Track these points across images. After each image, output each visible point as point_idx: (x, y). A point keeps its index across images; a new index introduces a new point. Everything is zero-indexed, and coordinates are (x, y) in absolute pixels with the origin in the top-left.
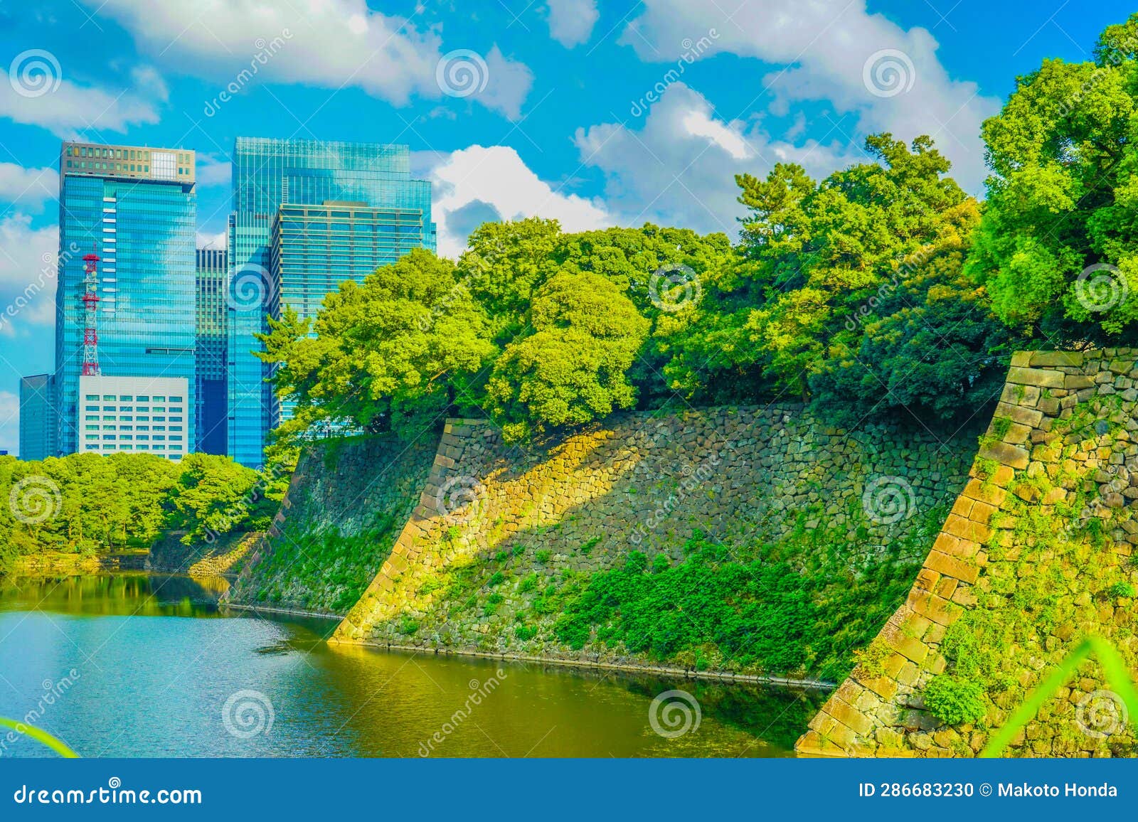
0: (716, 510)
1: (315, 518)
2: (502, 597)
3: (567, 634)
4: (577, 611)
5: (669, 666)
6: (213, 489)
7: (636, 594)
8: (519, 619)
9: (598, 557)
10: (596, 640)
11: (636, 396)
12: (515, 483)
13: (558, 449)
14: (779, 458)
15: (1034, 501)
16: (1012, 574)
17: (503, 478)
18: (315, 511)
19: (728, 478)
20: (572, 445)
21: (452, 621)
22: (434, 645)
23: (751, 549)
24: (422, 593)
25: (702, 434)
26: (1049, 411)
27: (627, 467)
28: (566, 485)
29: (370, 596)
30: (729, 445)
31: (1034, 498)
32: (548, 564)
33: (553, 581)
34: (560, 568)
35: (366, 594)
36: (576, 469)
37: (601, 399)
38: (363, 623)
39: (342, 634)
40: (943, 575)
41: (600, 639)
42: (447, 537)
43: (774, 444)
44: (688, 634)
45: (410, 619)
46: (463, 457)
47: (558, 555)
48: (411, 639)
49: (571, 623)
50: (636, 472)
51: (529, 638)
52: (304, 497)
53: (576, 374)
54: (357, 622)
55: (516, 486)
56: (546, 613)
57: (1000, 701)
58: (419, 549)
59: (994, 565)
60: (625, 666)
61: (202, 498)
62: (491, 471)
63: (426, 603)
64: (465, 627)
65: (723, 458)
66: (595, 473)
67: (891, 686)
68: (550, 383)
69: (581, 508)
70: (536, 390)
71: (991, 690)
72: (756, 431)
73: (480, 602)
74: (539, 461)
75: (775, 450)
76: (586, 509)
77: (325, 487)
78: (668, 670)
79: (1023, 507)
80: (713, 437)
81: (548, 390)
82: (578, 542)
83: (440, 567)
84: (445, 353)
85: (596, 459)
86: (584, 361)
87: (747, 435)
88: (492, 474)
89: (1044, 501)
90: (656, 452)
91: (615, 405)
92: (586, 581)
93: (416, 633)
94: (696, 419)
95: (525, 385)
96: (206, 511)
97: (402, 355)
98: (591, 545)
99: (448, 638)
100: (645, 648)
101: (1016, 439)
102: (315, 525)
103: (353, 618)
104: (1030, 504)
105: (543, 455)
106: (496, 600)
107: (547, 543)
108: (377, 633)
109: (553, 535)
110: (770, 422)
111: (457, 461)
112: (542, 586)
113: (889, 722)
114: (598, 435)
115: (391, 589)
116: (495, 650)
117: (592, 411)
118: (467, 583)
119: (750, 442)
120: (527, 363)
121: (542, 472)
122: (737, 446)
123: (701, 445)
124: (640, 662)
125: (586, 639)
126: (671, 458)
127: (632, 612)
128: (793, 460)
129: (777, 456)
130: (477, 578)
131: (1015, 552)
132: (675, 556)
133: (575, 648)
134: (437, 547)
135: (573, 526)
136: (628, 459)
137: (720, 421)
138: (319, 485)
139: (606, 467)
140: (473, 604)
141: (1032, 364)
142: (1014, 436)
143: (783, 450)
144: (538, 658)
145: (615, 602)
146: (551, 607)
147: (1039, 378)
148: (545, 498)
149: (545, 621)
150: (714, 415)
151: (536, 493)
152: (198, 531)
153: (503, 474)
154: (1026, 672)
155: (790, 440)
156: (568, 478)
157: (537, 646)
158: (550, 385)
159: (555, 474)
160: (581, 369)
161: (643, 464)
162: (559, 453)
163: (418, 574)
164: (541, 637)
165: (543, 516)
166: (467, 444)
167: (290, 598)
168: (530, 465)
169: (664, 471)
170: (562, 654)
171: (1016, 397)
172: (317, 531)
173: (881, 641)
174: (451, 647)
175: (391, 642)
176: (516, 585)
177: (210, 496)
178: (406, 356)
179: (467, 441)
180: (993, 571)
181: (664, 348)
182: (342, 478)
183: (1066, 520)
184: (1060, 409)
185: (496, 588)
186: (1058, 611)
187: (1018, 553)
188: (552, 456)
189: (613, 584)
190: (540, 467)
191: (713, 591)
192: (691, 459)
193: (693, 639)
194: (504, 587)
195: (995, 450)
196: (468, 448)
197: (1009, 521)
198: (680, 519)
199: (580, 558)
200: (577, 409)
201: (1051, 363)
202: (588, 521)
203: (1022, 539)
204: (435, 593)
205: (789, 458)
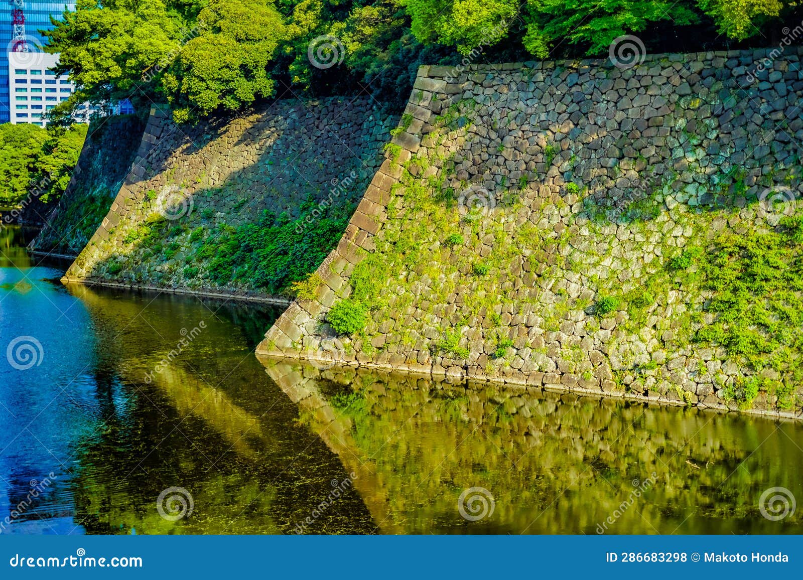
0: (323, 178)
1: (96, 181)
2: (179, 246)
3: (216, 273)
4: (224, 256)
5: (278, 298)
6: (64, 155)
7: (263, 243)
8: (188, 262)
9: (244, 215)
10: (235, 278)
11: (274, 88)
12: (195, 156)
13: (224, 129)
14: (367, 138)
15: (418, 176)
16: (399, 228)
17: (188, 151)
18: (96, 176)
19: (333, 154)
20: (233, 126)
21: (144, 264)
22: (131, 282)
23: (343, 209)
24: (126, 242)
25: (318, 119)
26: (435, 110)
27: (268, 144)
28: (228, 158)
29: (93, 245)
30: (336, 128)
31: (418, 174)
32: (212, 220)
33: (214, 232)
34: (219, 223)
35: (90, 243)
36: (235, 145)
37: (245, 90)
38: (87, 265)
39: (71, 274)
40: (360, 229)
41: (238, 278)
42: (147, 199)
43: (365, 127)
44: (293, 273)
45: (117, 262)
46: (162, 135)
47: (219, 213)
48: (116, 278)
49: (219, 265)
50: (274, 148)
51: (193, 277)
52: (90, 165)
53: (222, 71)
54: (82, 265)
55: (195, 158)
56: (206, 258)
57: (375, 317)
58: (128, 208)
59: (390, 221)
60: (251, 298)
61: (55, 163)
62: (180, 146)
63: (129, 250)
64: (152, 269)
65: (331, 137)
66: (247, 148)
67: (318, 307)
68: (202, 78)
69: (236, 176)
70: (192, 84)
71: (372, 310)
72: (354, 117)
73: (164, 249)
74: (211, 139)
75: (365, 131)
76: (239, 177)
77: (104, 155)
78: (278, 301)
79: (412, 179)
80: (325, 121)
81: (201, 84)
82: (232, 203)
83: (141, 222)
84: (139, 53)
85: (249, 137)
86: (227, 61)
87: (348, 119)
88: (180, 149)
89: (423, 176)
90: (288, 132)
91: (257, 95)
92: (234, 233)
93: (120, 273)
94: (316, 106)
95: (185, 80)
96: (58, 174)
97: (105, 54)
98: (242, 205)
99: (140, 277)
100: (266, 284)
101: (414, 130)
102: (95, 188)
103: (80, 261)
104: (416, 178)
105: (215, 134)
106: (175, 248)
107: (212, 203)
108: (94, 273)
109: (217, 197)
110: (363, 109)
111: (158, 138)
112: (206, 237)
113: (311, 332)
114: (251, 118)
115: (107, 240)
116: (170, 286)
117: (239, 100)
118: (157, 235)
119: (349, 125)
120: (186, 62)
121: (213, 147)
122: (340, 129)
123: (317, 127)
124: (261, 295)
125: (229, 277)
126: (298, 137)
127: (259, 257)
128: (376, 140)
129: (366, 137)
130: (164, 231)
131: (402, 212)
132: (293, 214)
133: (220, 285)
134: (140, 206)
135: (230, 190)
136: (269, 138)
137: (331, 108)
138: (100, 155)
139: (254, 144)
140: (159, 251)
141: (431, 74)
142: (413, 128)
143: (370, 131)
144: (197, 292)
145: (249, 249)
146: (209, 253)
147: (432, 85)
148: (214, 168)
149: (205, 264)
150: (328, 104)
151: (208, 164)
152: (53, 191)
153: (187, 148)
154: (394, 296)
155: (376, 124)
156: (229, 153)
157: (197, 283)
158: (202, 80)
159: (221, 149)
160: (227, 67)
161: (278, 142)
162: (225, 132)
163: (126, 227)
164: (201, 276)
165: (212, 182)
166: (165, 124)
167: (74, 247)
168: (206, 142)
169: (292, 147)
170: (212, 290)
171: (418, 99)
172: (96, 192)
173: (317, 275)
174: (141, 284)
175: (103, 280)
176: (189, 236)
177: (62, 162)
178: (108, 55)
179: (166, 122)
180: (388, 226)
181: (288, 50)
182: (115, 149)
183: (434, 189)
184: (442, 108)
185: (176, 238)
186: (419, 254)
187: (404, 213)
188: (221, 134)
189: (249, 235)
190: (212, 143)
191: (313, 241)
192: (310, 138)
193: (296, 277)
194: (181, 237)
195: (401, 138)
196: (166, 128)
197: (402, 190)
198: (300, 185)
199: (233, 214)
200: (228, 98)
201: (440, 75)
202: (240, 187)
203: (408, 203)
204: (136, 242)
205: (373, 138)
